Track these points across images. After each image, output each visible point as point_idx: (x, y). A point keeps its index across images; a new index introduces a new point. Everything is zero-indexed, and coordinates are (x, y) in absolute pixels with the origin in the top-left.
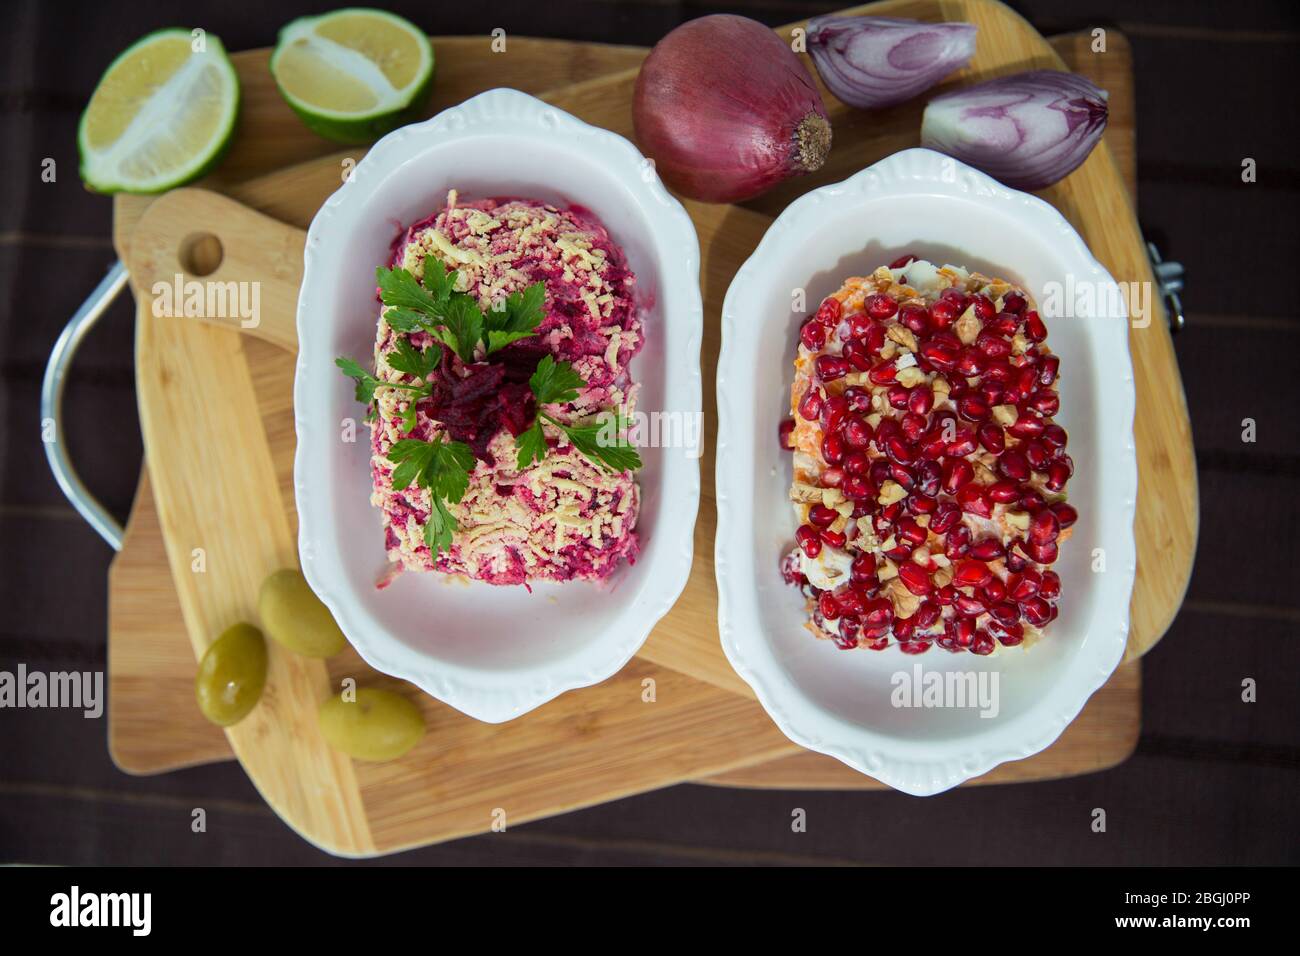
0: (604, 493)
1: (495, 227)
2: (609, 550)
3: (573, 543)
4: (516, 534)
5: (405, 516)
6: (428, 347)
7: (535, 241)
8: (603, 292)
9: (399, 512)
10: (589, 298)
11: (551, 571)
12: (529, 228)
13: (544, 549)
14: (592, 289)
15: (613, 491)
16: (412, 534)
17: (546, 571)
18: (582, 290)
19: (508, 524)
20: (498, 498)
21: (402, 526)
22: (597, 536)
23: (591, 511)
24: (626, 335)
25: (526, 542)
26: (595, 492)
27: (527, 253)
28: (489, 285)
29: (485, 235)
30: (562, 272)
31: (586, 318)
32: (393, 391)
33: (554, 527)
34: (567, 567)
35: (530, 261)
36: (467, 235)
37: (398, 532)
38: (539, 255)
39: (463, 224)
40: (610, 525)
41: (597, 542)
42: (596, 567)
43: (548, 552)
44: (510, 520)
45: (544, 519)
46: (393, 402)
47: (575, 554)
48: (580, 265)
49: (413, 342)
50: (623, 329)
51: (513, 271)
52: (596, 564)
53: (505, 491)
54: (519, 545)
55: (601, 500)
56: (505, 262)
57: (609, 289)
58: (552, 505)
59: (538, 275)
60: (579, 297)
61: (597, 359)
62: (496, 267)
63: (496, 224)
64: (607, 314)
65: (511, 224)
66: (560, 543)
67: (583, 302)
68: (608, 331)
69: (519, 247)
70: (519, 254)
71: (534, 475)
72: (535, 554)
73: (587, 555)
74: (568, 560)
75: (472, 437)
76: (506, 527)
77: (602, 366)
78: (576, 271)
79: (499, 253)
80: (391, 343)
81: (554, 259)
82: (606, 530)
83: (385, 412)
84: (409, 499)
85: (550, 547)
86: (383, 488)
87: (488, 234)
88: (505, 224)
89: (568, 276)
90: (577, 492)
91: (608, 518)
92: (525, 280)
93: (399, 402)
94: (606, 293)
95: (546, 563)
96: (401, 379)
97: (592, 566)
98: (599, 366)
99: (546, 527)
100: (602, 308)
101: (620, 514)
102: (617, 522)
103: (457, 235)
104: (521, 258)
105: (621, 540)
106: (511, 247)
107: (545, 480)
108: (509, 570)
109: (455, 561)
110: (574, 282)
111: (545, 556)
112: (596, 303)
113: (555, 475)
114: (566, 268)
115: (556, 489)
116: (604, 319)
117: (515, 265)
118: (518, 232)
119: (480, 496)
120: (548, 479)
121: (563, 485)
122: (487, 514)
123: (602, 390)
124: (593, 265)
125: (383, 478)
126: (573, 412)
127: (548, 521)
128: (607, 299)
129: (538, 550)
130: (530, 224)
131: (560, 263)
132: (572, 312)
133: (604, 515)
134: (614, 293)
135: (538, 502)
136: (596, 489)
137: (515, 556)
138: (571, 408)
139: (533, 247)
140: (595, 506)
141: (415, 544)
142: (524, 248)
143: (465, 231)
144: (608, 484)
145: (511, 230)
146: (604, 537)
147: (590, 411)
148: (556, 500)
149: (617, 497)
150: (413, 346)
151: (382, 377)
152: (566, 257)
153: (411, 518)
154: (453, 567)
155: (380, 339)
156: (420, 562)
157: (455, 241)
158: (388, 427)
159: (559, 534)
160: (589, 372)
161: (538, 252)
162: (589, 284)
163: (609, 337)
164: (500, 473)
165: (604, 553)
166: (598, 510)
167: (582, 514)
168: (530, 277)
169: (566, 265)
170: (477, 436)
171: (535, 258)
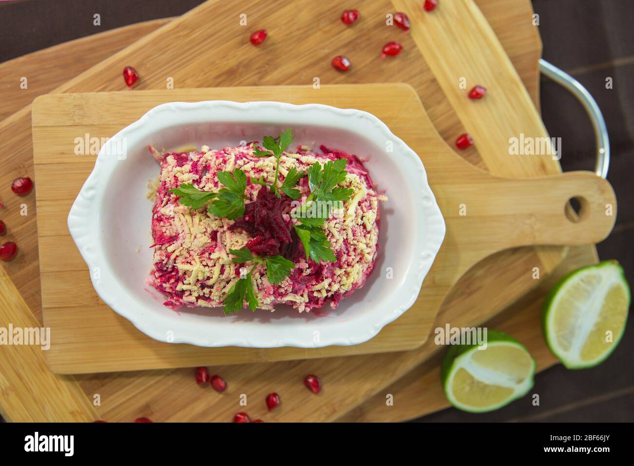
0: (211, 292)
1: (367, 227)
2: (175, 294)
3: (180, 274)
4: (187, 240)
5: (197, 172)
6: (299, 191)
7: (358, 251)
8: (328, 291)
9: (200, 168)
10: (326, 283)
11: (163, 260)
12: (366, 247)
13: (177, 256)
14: (330, 285)
15: (211, 297)
16: (186, 176)
17: (164, 258)
18: (330, 280)
19: (193, 237)
20: (209, 230)
21: (191, 170)
22: (185, 287)
23: (200, 285)
24: (304, 304)
25: (181, 246)
26: (211, 287)
27: (352, 247)
28: (334, 227)
29: (363, 222)
30: (341, 267)
31: (314, 283)
32: (274, 169)
33: (190, 263)
34: (165, 269)
35: (347, 249)
36: (362, 210)
37: (188, 167)
38: (350, 254)
39: (370, 207)
40: (190, 294)
41: (180, 287)
42: (164, 285)
43: (175, 259)
44: (195, 237)
45: (197, 258)
46: (268, 169)
47: (173, 274)
48: (344, 278)
49: (302, 180)
50: (306, 303)
51: (343, 240)
52: (167, 286)
53: (214, 236)
54: (180, 242)
55: (206, 291)
56: (347, 235)
57: (330, 294)
58: (205, 264)
59: (339, 255)
60: (326, 278)
61: (290, 290)
62: (344, 230)
63: (369, 227)
64: (315, 294)
65: (368, 236)
66: (181, 267)
67: (323, 280)
68: (306, 296)
69: (355, 242)
70: (352, 243)
71: (223, 255)
72: (174, 251)
73: (172, 281)
74: (169, 270)
75: (247, 218)
76: (191, 234)
77: (286, 292)
78: (341, 276)
79: (352, 231)
80: (302, 166)
81: (348, 262)
82: (187, 293)
83: (262, 163)
84: (209, 175)
85: (179, 260)
86: (214, 159)
87: (363, 223)
88: (369, 232)
89: (338, 272)
90: (212, 278)
91: (195, 294)
92: (337, 247)
93: (267, 172)
94: (327, 293)
95: (168, 256)
96: (280, 173)
97: (165, 282)
98: (286, 291)
99: (191, 258)
100: (319, 291)
101: (197, 301)
102: (192, 299)
103: (363, 204)
104: (349, 243)
105: (181, 300)
106: (355, 238)
107: (221, 260)
108: (163, 233)
109: (169, 200)
110: (335, 274)
111: (173, 257)
112: (322, 288)
113: (223, 266)
114: (343, 270)
115: (215, 265)
116: (313, 292)
117: (346, 241)
118: (364, 241)
119: (210, 220)
120: (221, 262)
121: (217, 270)
122: (199, 224)
123: (272, 293)
124: (343, 285)
125: (221, 160)
126: (260, 276)
127: (194, 260)
128: (324, 294)
129: (177, 253)
130: (367, 246)
131: (346, 266)
132: (317, 274)
133: (196, 291)
134: (327, 297)
135: (207, 255)
136: (212, 288)
137: (172, 239)
138: (262, 275)
139: (355, 250)
140: (203, 287)
141: (181, 177)
142: (354, 245)
143: (365, 209)
144: (215, 295)
145: (365, 236)
146: (183, 292)
147: (260, 285)
148: (207, 265)
149: (208, 299)
150: (299, 180)
151: (281, 160)
152: (349, 269)
153: (197, 177)
154: (165, 200)
155: (304, 159)
156: (168, 179)
157: (360, 204)
158: (252, 164)
159: (187, 267)
160: (283, 286)
161: (352, 253)
162: (333, 283)
163: (302, 296)
164: (224, 232)
165: (173, 290)
166: (200, 289)
167: (198, 280)
168: (338, 250)
169: (344, 270)
170: (248, 222)
171: (349, 252)
